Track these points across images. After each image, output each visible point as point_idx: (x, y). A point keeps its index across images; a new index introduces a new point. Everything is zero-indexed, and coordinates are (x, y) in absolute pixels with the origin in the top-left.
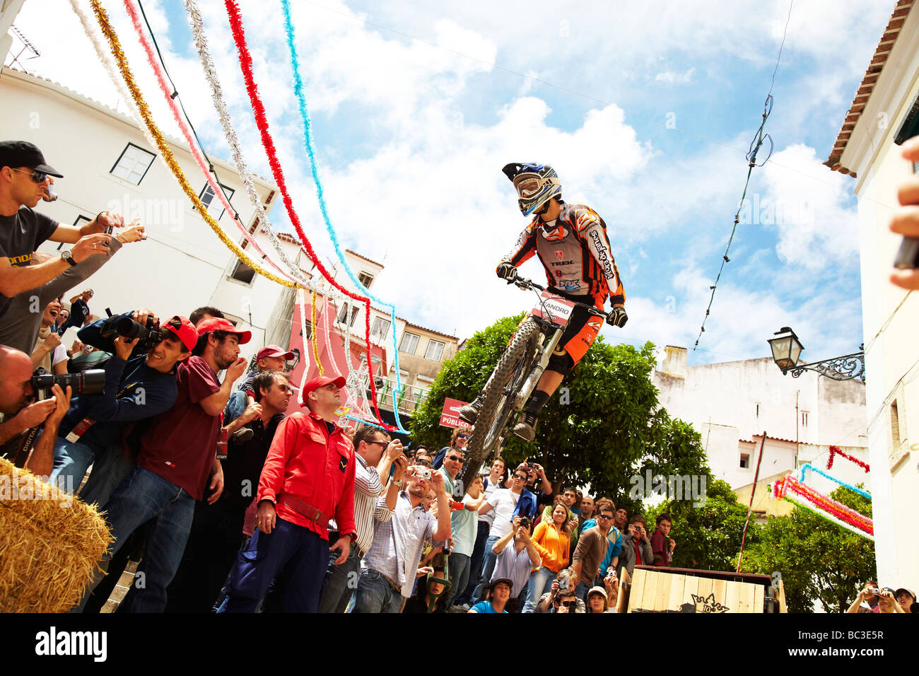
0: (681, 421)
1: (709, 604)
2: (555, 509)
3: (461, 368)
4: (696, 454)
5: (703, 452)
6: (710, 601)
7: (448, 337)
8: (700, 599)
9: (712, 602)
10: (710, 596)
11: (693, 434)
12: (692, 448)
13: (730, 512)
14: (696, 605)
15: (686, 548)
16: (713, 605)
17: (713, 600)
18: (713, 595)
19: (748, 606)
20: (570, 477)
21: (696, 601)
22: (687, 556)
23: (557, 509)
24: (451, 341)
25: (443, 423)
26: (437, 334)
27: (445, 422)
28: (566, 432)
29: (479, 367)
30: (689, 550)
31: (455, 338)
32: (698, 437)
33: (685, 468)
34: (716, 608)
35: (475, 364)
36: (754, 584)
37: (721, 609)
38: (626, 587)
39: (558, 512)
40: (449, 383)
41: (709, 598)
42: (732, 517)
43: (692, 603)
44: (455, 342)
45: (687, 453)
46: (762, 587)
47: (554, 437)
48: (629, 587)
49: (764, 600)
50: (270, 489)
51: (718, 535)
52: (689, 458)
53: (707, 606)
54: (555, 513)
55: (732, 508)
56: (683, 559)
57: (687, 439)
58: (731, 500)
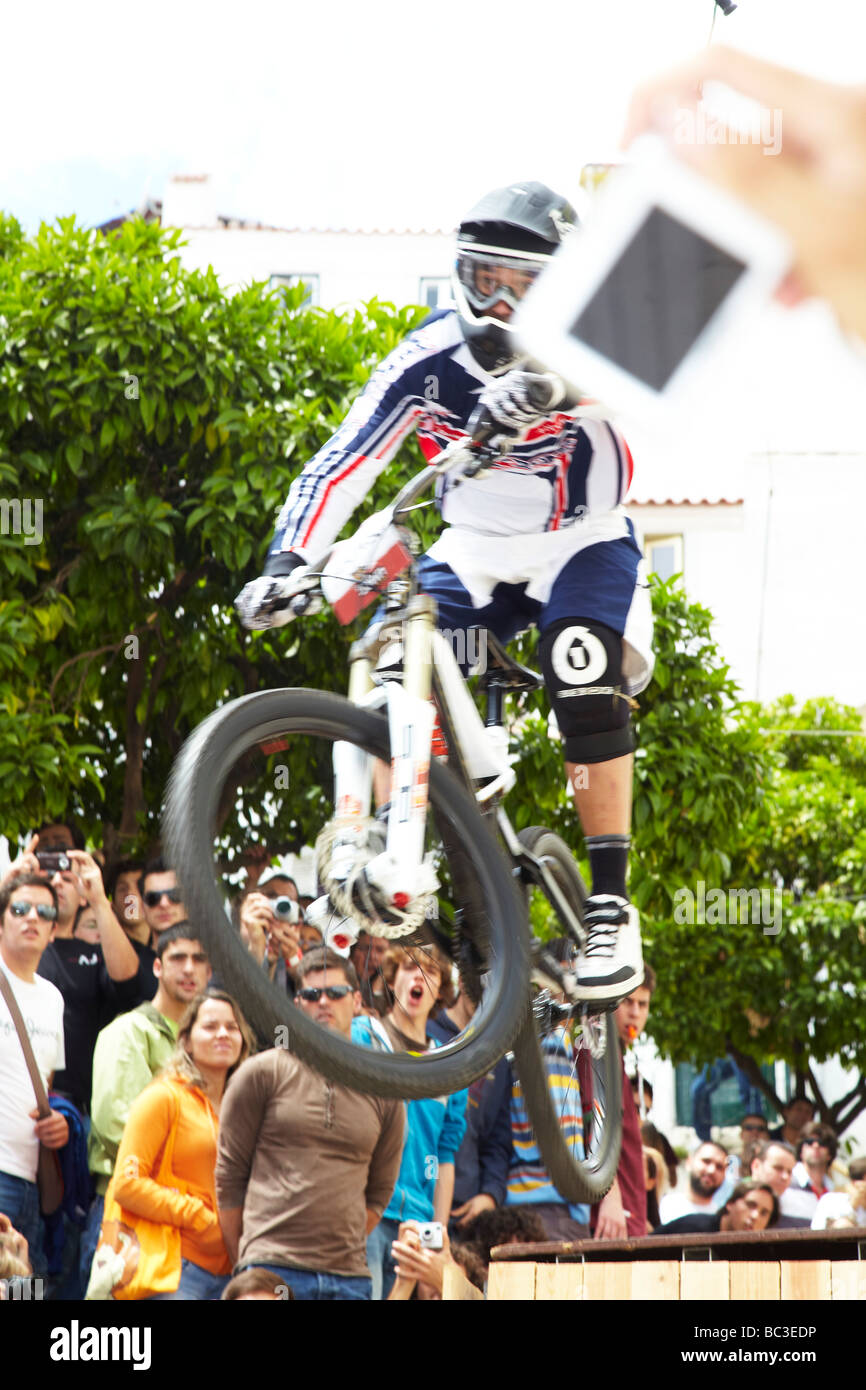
2: (194, 1018)
4: (704, 687)
5: (729, 676)
11: (683, 615)
12: (688, 663)
15: (719, 973)
20: (248, 817)
22: (726, 1002)
23: (204, 1018)
28: (203, 676)
30: (729, 978)
33: (668, 745)
39: (212, 1026)
45: (670, 690)
47: (160, 704)
52: (681, 705)
54: (199, 1033)
56: (710, 1018)
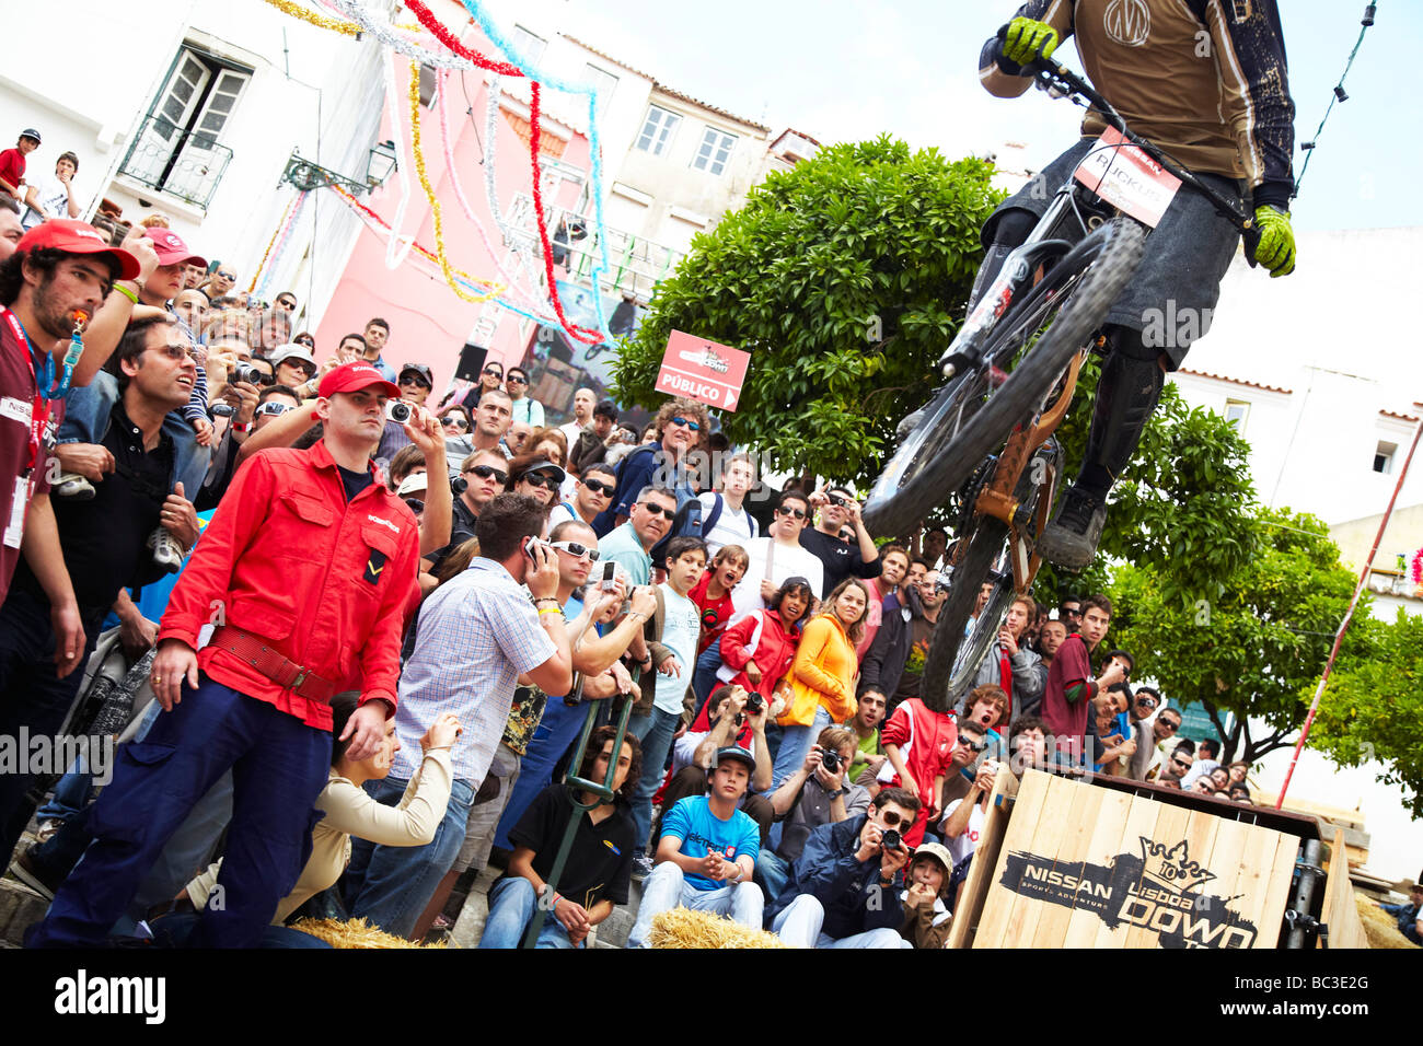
0: (1211, 413)
1: (1175, 862)
3: (729, 257)
4: (1234, 488)
5: (1251, 485)
6: (1178, 856)
7: (747, 124)
8: (1156, 849)
9: (1182, 858)
10: (1179, 845)
12: (1228, 472)
13: (1315, 587)
14: (1145, 859)
16: (1182, 863)
17: (1185, 854)
18: (1185, 843)
19: (1257, 876)
21: (1147, 851)
22: (1206, 671)
24: (754, 133)
25: (663, 387)
26: (721, 114)
27: (669, 384)
29: (768, 258)
30: (1211, 658)
31: (761, 129)
32: (1243, 449)
33: (1204, 516)
34: (1187, 871)
35: (761, 250)
36: (1277, 833)
37: (1199, 875)
38: (1003, 805)
40: (696, 285)
41: (1175, 849)
42: (1318, 599)
43: (1140, 856)
44: (762, 135)
45: (1213, 485)
46: (1296, 840)
48: (1011, 804)
49: (1296, 868)
50: (189, 615)
51: (1280, 632)
52: (1217, 495)
53: (1170, 865)
55: (1322, 577)
57: (1219, 454)
58: (1323, 559)
